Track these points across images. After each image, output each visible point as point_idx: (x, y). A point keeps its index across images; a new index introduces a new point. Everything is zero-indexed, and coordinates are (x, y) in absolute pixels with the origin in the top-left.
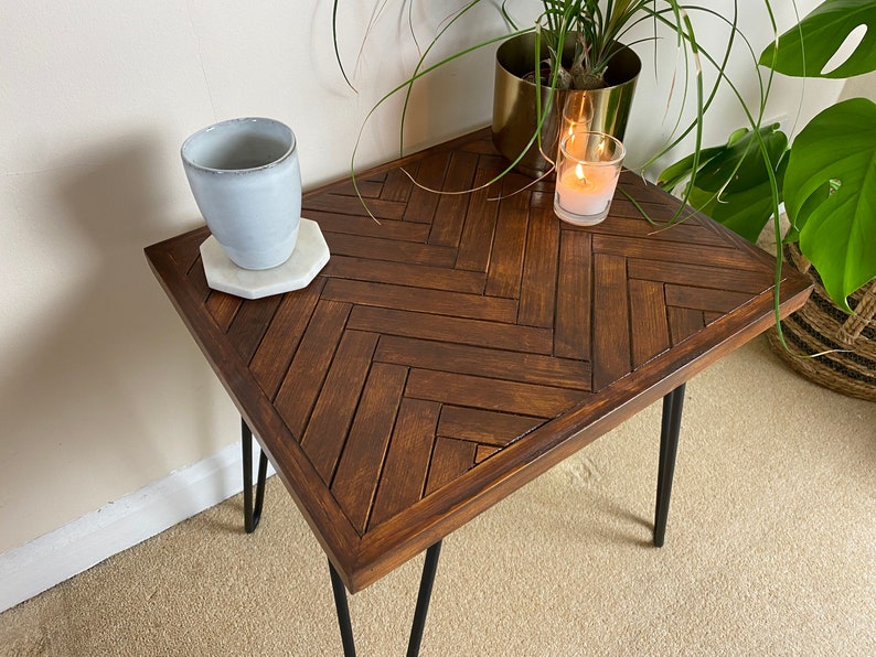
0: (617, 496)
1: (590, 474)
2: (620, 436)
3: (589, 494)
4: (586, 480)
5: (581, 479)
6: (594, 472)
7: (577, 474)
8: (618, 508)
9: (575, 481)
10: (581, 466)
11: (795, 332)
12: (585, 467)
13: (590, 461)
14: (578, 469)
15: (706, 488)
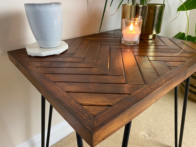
0: (160, 140)
1: (150, 135)
2: (155, 123)
3: (152, 141)
4: (149, 137)
5: (148, 137)
6: (151, 134)
7: (146, 135)
8: (162, 144)
9: (146, 137)
10: (147, 133)
11: (193, 90)
12: (148, 133)
13: (149, 131)
14: (146, 134)
15: (185, 135)
